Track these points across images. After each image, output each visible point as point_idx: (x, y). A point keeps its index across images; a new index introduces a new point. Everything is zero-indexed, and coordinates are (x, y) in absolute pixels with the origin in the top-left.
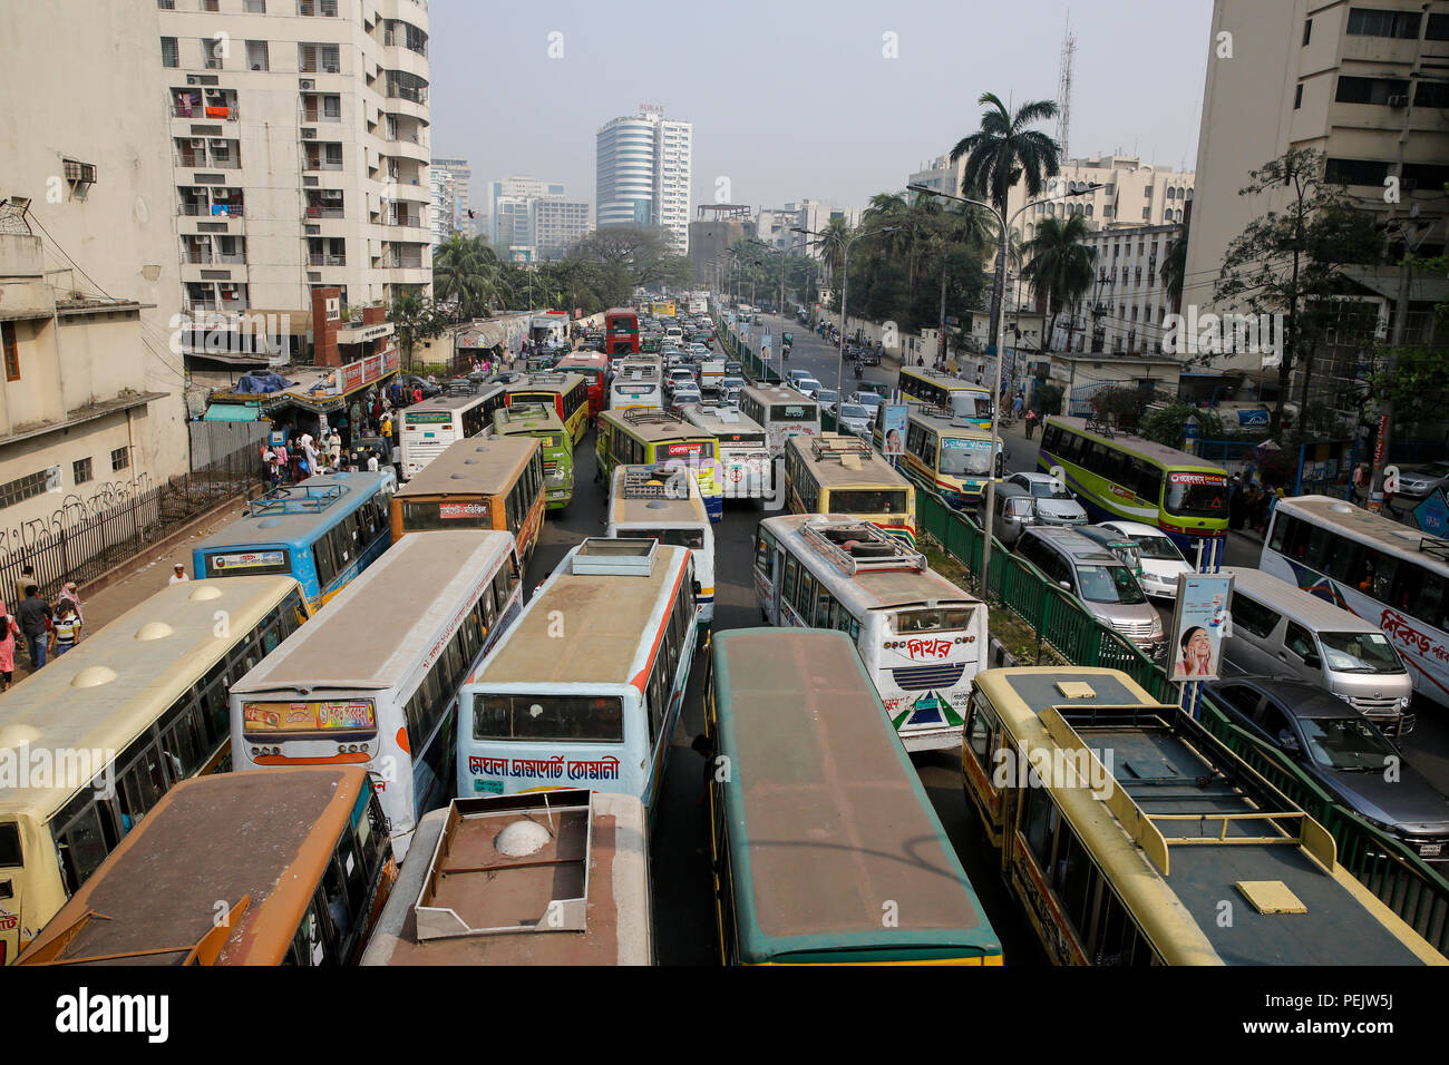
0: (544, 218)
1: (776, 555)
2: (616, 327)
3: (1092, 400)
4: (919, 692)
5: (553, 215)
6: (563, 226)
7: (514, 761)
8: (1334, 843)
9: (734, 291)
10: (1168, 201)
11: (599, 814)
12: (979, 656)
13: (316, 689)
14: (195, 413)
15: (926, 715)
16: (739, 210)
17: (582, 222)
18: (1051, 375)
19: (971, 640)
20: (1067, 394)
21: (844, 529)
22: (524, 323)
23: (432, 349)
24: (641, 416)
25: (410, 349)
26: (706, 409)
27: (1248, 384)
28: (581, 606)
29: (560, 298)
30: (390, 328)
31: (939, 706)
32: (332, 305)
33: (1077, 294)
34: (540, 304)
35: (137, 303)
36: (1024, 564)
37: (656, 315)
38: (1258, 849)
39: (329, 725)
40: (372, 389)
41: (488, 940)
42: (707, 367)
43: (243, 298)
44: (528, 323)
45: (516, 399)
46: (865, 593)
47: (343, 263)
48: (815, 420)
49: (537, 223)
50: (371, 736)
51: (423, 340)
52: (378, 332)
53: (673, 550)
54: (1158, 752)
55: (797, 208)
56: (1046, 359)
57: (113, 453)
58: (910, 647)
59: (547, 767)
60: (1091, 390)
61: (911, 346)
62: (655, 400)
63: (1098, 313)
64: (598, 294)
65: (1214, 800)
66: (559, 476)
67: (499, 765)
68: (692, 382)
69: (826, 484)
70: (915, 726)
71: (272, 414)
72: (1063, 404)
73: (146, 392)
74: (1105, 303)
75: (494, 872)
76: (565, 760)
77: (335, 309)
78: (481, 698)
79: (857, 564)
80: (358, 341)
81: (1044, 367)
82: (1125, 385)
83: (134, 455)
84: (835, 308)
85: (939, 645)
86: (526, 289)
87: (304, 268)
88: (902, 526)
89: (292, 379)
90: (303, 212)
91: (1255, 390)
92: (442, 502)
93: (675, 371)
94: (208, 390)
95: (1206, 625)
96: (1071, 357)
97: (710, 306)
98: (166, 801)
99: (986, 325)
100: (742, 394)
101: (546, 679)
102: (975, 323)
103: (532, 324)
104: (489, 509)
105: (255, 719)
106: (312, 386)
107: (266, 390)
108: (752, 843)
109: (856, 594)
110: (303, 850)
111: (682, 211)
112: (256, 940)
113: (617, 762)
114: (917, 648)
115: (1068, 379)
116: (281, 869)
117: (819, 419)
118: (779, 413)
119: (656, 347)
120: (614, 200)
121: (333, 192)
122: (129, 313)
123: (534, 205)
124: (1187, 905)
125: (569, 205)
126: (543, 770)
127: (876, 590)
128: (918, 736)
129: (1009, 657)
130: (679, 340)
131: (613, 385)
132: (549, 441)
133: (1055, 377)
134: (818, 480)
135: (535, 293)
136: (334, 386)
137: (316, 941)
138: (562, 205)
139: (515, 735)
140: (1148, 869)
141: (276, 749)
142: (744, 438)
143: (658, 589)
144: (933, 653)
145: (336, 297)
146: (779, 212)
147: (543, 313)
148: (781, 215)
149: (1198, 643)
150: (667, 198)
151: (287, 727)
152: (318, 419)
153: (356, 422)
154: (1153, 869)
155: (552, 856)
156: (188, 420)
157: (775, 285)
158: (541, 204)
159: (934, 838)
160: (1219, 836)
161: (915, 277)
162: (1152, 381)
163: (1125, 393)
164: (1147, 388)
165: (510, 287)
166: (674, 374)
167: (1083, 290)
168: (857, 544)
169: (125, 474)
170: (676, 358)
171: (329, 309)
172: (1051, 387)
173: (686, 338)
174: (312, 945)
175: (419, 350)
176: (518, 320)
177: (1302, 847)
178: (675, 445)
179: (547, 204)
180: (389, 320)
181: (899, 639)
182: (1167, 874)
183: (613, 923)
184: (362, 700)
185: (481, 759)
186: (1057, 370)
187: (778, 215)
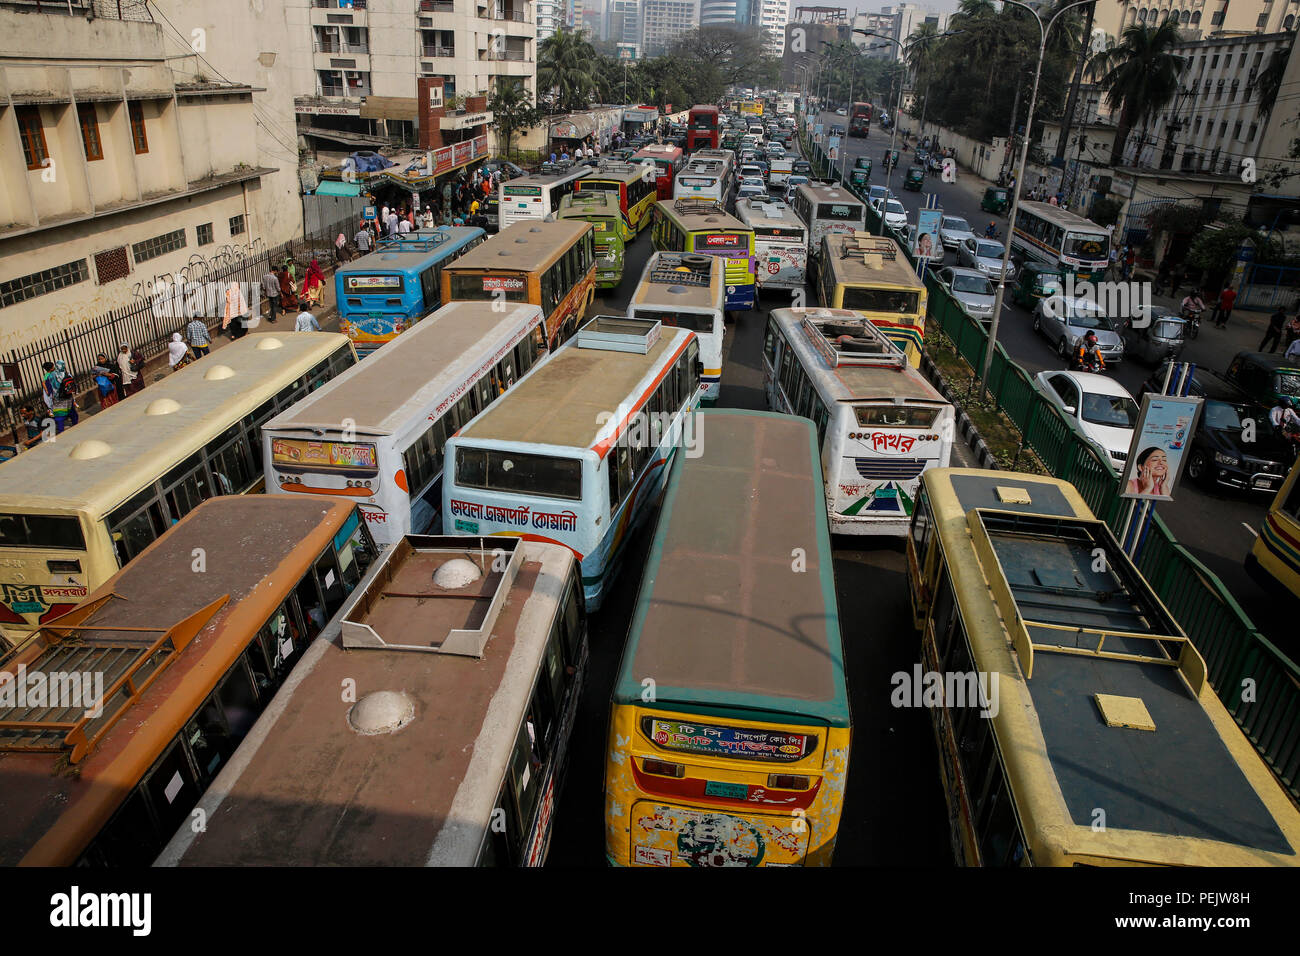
0: (652, 16)
1: (779, 344)
2: (697, 123)
3: (1148, 216)
4: (880, 482)
5: (661, 14)
6: (669, 25)
7: (488, 507)
8: (1206, 671)
9: (823, 93)
11: (528, 560)
12: (941, 454)
13: (329, 431)
14: (308, 187)
15: (884, 503)
16: (836, 13)
17: (687, 21)
18: (1112, 189)
19: (935, 438)
20: (1125, 210)
21: (841, 324)
22: (616, 116)
23: (528, 137)
24: (691, 207)
25: (509, 137)
26: (754, 203)
28: (574, 376)
29: (652, 93)
30: (489, 117)
31: (898, 496)
32: (437, 93)
34: (633, 99)
35: (249, 87)
36: (1021, 371)
37: (744, 113)
38: (1135, 665)
39: (339, 462)
40: (462, 172)
41: (401, 654)
42: (776, 165)
43: (366, 87)
44: (619, 117)
45: (585, 186)
46: (841, 385)
47: (452, 55)
48: (860, 220)
49: (645, 21)
50: (374, 475)
51: (520, 129)
52: (477, 119)
53: (677, 331)
54: (1072, 563)
55: (893, 12)
56: (1109, 173)
57: (231, 220)
58: (874, 439)
59: (515, 514)
60: (1149, 206)
61: (982, 155)
62: (714, 193)
63: (1174, 127)
64: (689, 91)
65: (1108, 614)
66: (611, 258)
67: (475, 510)
68: (760, 178)
69: (843, 281)
70: (873, 512)
71: (372, 192)
72: (1119, 219)
73: (259, 168)
74: (1181, 117)
75: (424, 599)
76: (531, 510)
77: (438, 97)
78: (462, 451)
79: (840, 357)
80: (457, 127)
81: (1106, 180)
82: (1185, 203)
83: (249, 222)
84: (914, 114)
85: (903, 440)
86: (621, 84)
87: (418, 58)
88: (912, 326)
89: (394, 160)
90: (418, 6)
92: (486, 276)
93: (745, 167)
94: (319, 168)
95: (1165, 447)
96: (1137, 172)
97: (797, 107)
98: (194, 512)
99: (1056, 136)
100: (797, 193)
101: (519, 439)
102: (1045, 134)
103: (623, 117)
104: (526, 284)
105: (281, 453)
106: (407, 167)
107: (369, 170)
108: (653, 601)
109: (832, 385)
110: (282, 565)
111: (781, 12)
112: (225, 630)
113: (575, 517)
114: (880, 441)
115: (1128, 194)
116: (262, 577)
117: (863, 219)
118: (825, 212)
119: (734, 144)
122: (243, 95)
123: (643, 3)
124: (1037, 709)
125: (675, 4)
126: (512, 517)
127: (852, 383)
128: (875, 522)
129: (990, 458)
130: (760, 138)
131: (677, 177)
132: (603, 226)
133: (1115, 191)
134: (837, 277)
135: (630, 88)
136: (426, 168)
137: (286, 637)
138: (670, 4)
139: (490, 484)
140: (1014, 670)
141: (297, 479)
142: (784, 233)
143: (648, 367)
144: (896, 447)
145: (439, 86)
146: (874, 15)
147: (635, 107)
148: (876, 18)
149: (1155, 464)
151: (305, 461)
152: (410, 195)
153: (447, 201)
154: (1019, 670)
155: (476, 592)
156: (302, 194)
157: (861, 89)
158: (649, 3)
159: (822, 616)
160: (1095, 649)
161: (994, 85)
162: (1219, 201)
163: (1186, 211)
164: (1211, 208)
165: (607, 82)
166: (744, 170)
167: (1164, 104)
168: (848, 339)
169: (241, 239)
170: (750, 155)
171: (432, 97)
173: (767, 137)
174: (280, 640)
175: (516, 138)
176: (609, 113)
177: (1179, 670)
178: (713, 236)
179: (655, 3)
180: (489, 109)
181: (864, 431)
182: (1029, 677)
183: (507, 654)
184: (366, 444)
185: (460, 502)
186: (1117, 185)
187: (873, 19)
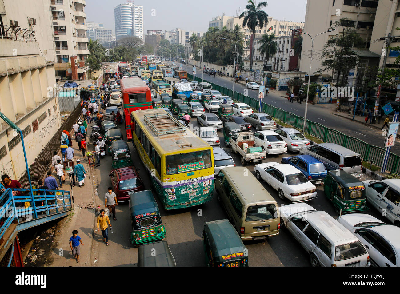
0: (98, 34)
5: (101, 33)
6: (104, 37)
10: (280, 29)
16: (159, 32)
17: (110, 35)
18: (272, 76)
20: (278, 82)
22: (116, 65)
23: (96, 74)
27: (320, 77)
29: (121, 58)
30: (88, 68)
32: (76, 61)
33: (273, 55)
47: (67, 48)
49: (97, 36)
51: (94, 71)
55: (175, 31)
56: (270, 72)
72: (277, 84)
81: (270, 74)
83: (57, 107)
87: (55, 50)
90: (53, 33)
91: (322, 79)
96: (279, 72)
99: (248, 63)
102: (245, 63)
103: (118, 66)
111: (141, 32)
115: (278, 77)
120: (121, 29)
121: (62, 27)
123: (95, 30)
125: (106, 30)
133: (274, 77)
136: (96, 85)
138: (104, 30)
145: (76, 59)
146: (170, 32)
147: (119, 62)
148: (171, 33)
149: (391, 138)
150: (137, 28)
158: (97, 30)
162: (298, 78)
172: (273, 80)
175: (93, 74)
176: (114, 65)
179: (99, 30)
186: (274, 75)
187: (170, 33)
